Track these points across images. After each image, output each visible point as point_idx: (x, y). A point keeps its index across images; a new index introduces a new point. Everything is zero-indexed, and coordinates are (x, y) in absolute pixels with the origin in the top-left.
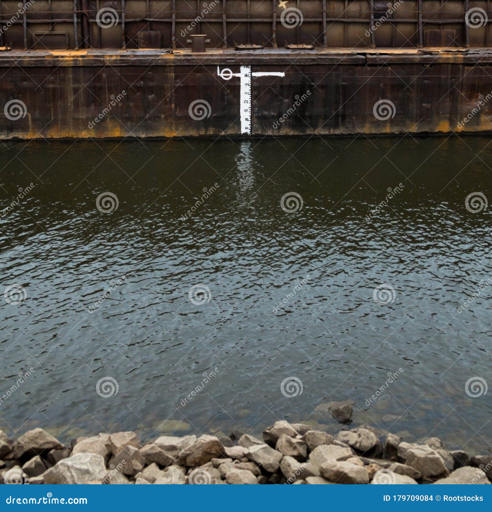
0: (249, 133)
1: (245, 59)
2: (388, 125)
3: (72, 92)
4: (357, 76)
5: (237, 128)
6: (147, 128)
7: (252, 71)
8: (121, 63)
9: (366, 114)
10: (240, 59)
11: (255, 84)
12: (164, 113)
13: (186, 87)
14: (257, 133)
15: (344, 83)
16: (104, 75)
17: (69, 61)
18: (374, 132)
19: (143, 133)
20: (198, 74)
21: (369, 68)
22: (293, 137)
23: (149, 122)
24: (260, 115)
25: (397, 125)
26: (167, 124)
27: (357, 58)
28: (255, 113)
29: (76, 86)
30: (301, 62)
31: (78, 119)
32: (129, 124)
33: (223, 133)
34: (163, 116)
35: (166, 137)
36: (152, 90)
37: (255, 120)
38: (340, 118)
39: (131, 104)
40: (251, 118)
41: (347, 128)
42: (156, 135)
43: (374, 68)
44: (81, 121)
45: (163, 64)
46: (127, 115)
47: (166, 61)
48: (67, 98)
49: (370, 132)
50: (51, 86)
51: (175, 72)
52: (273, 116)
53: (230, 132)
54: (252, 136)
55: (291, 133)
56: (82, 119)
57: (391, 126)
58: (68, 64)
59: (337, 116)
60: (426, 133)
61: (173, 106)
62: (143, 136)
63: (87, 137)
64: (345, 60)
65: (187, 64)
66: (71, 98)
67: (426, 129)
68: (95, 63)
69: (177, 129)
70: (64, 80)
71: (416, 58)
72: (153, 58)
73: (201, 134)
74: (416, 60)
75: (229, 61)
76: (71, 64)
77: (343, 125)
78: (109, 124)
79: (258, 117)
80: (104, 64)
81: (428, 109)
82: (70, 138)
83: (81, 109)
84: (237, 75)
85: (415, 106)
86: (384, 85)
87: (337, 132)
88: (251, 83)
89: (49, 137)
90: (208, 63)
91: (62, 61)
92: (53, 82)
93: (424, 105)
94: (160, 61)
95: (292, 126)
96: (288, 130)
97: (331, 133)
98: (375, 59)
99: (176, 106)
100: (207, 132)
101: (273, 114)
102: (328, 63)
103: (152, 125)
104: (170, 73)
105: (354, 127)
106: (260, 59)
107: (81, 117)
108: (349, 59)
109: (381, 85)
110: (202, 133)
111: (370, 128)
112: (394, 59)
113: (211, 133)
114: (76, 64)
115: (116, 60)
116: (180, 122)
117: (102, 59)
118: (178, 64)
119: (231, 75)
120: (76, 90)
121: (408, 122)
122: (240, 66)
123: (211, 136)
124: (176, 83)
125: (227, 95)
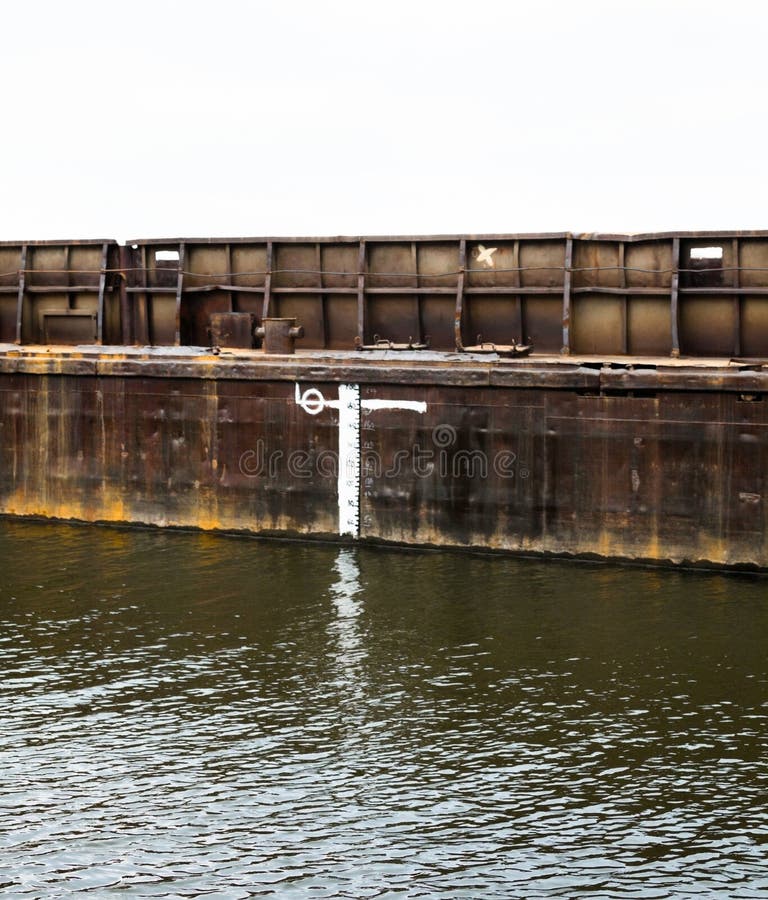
0: (355, 534)
1: (345, 370)
2: (655, 539)
3: (47, 425)
4: (581, 416)
5: (331, 520)
6: (170, 508)
7: (363, 396)
8: (125, 370)
9: (602, 508)
10: (334, 370)
11: (368, 425)
12: (200, 479)
13: (238, 425)
14: (370, 534)
15: (552, 432)
16: (99, 395)
17: (41, 363)
18: (621, 554)
19: (161, 518)
20: (262, 400)
21: (607, 400)
22: (444, 549)
23: (173, 494)
24: (376, 494)
25: (676, 543)
26: (205, 502)
27: (577, 375)
28: (366, 490)
29: (54, 413)
30: (455, 380)
31: (55, 480)
32: (138, 496)
33: (305, 531)
34: (197, 484)
35: (201, 530)
36: (177, 428)
37: (368, 507)
38: (544, 515)
39: (144, 456)
40: (359, 501)
41: (559, 539)
42: (183, 523)
43: (618, 399)
44: (59, 484)
45: (195, 375)
46: (135, 477)
47: (200, 370)
48: (39, 436)
49: (611, 555)
50: (14, 411)
51: (218, 394)
52: (402, 499)
53: (319, 528)
54: (361, 540)
55: (440, 541)
56: (61, 480)
57: (662, 543)
58: (39, 370)
59: (537, 509)
60: (750, 567)
61: (215, 463)
62: (162, 523)
63: (68, 518)
64: (551, 380)
65: (238, 376)
66: (45, 436)
67: (750, 558)
68: (81, 370)
69: (221, 514)
70: (34, 401)
71: (716, 379)
72: (179, 362)
73: (265, 527)
74: (715, 382)
75: (313, 373)
76: (43, 369)
77: (552, 532)
78: (105, 492)
79: (372, 499)
80: (97, 371)
81: (753, 508)
82: (41, 516)
83: (60, 460)
84: (332, 404)
85: (720, 498)
86: (643, 442)
87: (538, 547)
88: (360, 424)
89: (7, 512)
90: (276, 376)
91: (31, 363)
92: (18, 405)
93: (742, 496)
94: (189, 369)
95: (443, 526)
96: (433, 535)
97: (523, 549)
98: (619, 376)
99: (220, 465)
100: (275, 526)
101: (401, 494)
102: (513, 385)
103: (178, 501)
104: (211, 394)
105: (574, 538)
106: (374, 371)
107: (60, 475)
108: (561, 375)
109: (637, 441)
110: (267, 525)
111: (612, 544)
112: (662, 377)
113: (284, 528)
114: (51, 369)
115: (116, 364)
116: (227, 499)
117: (93, 361)
118: (222, 375)
119: (322, 403)
120: (53, 422)
121: (703, 536)
122: (338, 384)
123: (282, 534)
124: (220, 415)
125: (314, 448)
